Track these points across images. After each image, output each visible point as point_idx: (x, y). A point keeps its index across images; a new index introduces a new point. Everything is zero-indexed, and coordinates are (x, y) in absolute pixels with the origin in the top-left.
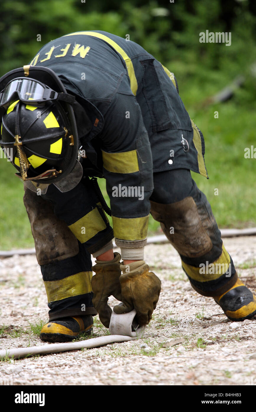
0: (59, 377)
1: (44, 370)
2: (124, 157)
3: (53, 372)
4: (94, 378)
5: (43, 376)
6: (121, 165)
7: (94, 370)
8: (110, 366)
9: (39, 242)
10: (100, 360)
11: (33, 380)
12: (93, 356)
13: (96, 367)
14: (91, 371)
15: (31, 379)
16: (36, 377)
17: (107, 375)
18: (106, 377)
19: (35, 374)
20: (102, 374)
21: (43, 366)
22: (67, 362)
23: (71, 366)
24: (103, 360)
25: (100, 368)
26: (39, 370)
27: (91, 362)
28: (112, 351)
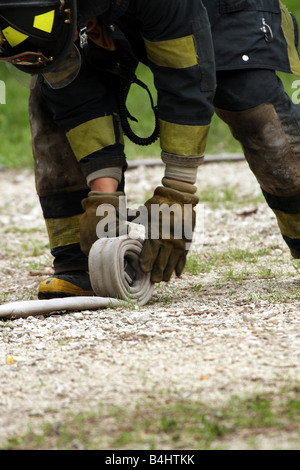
0: (199, 328)
1: (179, 318)
2: (176, 46)
3: (190, 321)
4: (246, 329)
5: (177, 327)
6: (172, 56)
7: (245, 319)
8: (266, 314)
9: (41, 165)
10: (253, 306)
11: (164, 332)
12: (244, 301)
13: (248, 316)
14: (242, 321)
15: (161, 330)
16: (168, 329)
17: (263, 326)
18: (261, 329)
19: (167, 324)
20: (255, 325)
21: (178, 314)
22: (210, 309)
23: (215, 314)
24: (257, 306)
25: (253, 316)
26: (173, 318)
27: (241, 309)
28: (270, 295)
